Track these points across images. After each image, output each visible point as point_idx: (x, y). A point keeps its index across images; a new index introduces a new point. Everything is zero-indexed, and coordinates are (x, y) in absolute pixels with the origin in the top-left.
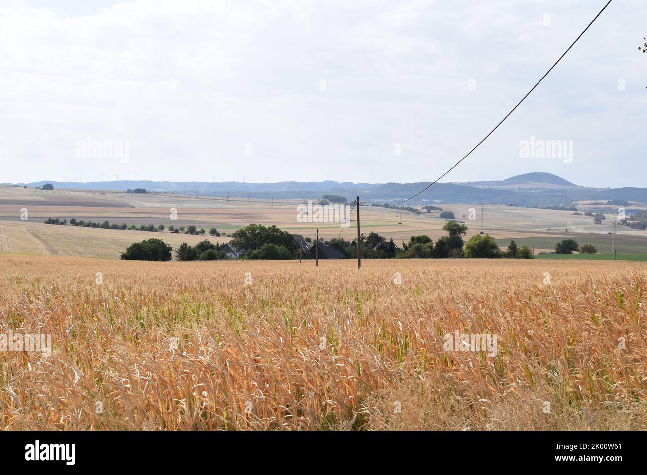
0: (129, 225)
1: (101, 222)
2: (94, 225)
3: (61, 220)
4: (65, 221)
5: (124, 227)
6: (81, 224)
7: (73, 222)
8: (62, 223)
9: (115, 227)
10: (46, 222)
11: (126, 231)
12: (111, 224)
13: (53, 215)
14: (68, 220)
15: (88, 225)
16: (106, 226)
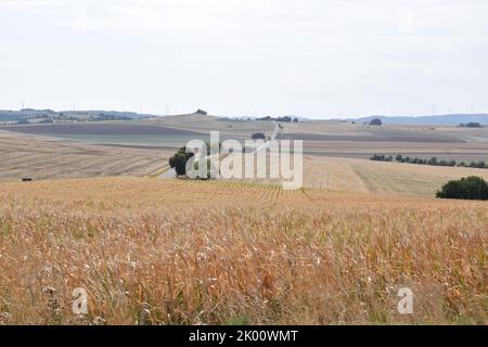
0: (458, 162)
1: (429, 158)
2: (421, 162)
3: (387, 156)
4: (391, 158)
5: (452, 164)
6: (407, 160)
7: (399, 159)
8: (387, 160)
9: (443, 164)
10: (372, 159)
11: (455, 168)
12: (438, 161)
13: (379, 152)
14: (394, 157)
15: (415, 162)
16: (433, 162)
